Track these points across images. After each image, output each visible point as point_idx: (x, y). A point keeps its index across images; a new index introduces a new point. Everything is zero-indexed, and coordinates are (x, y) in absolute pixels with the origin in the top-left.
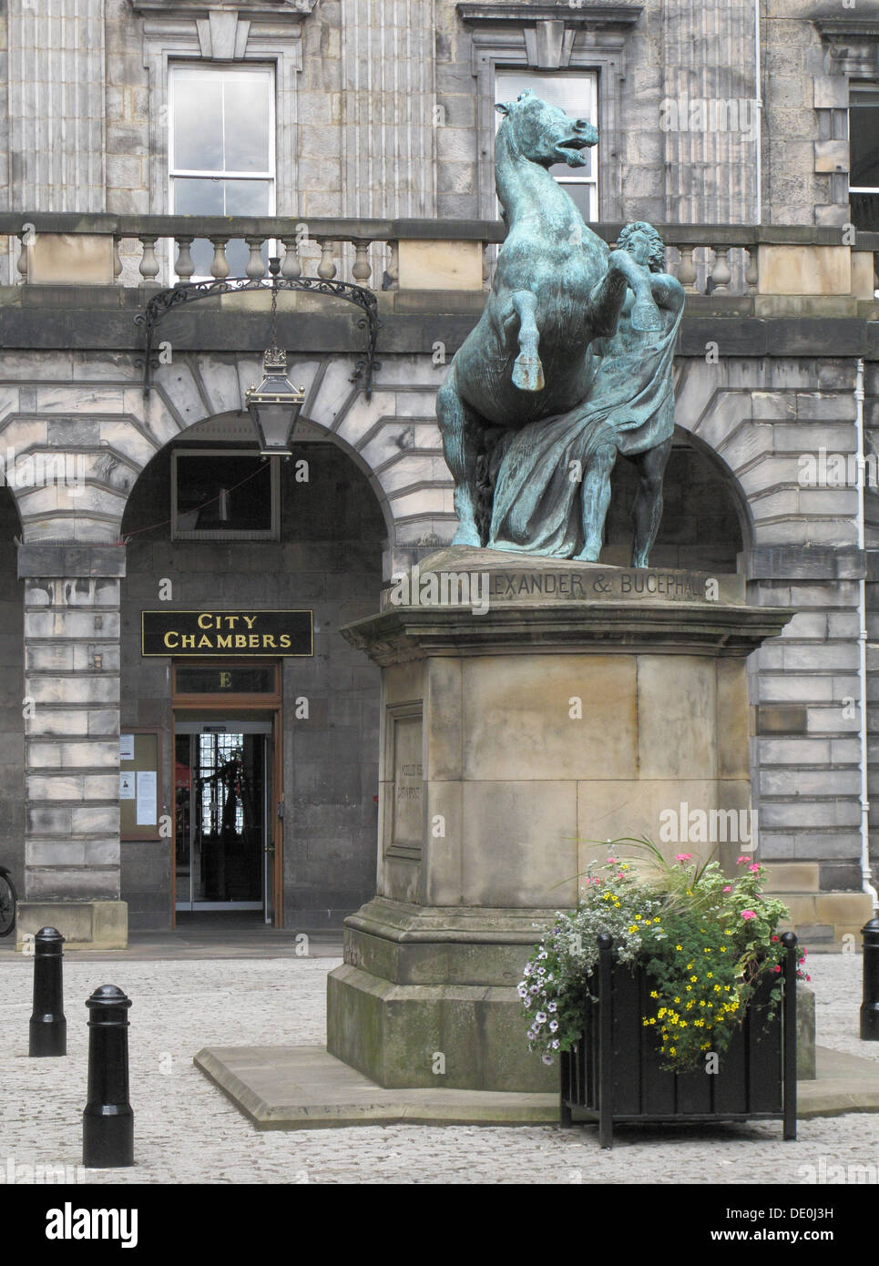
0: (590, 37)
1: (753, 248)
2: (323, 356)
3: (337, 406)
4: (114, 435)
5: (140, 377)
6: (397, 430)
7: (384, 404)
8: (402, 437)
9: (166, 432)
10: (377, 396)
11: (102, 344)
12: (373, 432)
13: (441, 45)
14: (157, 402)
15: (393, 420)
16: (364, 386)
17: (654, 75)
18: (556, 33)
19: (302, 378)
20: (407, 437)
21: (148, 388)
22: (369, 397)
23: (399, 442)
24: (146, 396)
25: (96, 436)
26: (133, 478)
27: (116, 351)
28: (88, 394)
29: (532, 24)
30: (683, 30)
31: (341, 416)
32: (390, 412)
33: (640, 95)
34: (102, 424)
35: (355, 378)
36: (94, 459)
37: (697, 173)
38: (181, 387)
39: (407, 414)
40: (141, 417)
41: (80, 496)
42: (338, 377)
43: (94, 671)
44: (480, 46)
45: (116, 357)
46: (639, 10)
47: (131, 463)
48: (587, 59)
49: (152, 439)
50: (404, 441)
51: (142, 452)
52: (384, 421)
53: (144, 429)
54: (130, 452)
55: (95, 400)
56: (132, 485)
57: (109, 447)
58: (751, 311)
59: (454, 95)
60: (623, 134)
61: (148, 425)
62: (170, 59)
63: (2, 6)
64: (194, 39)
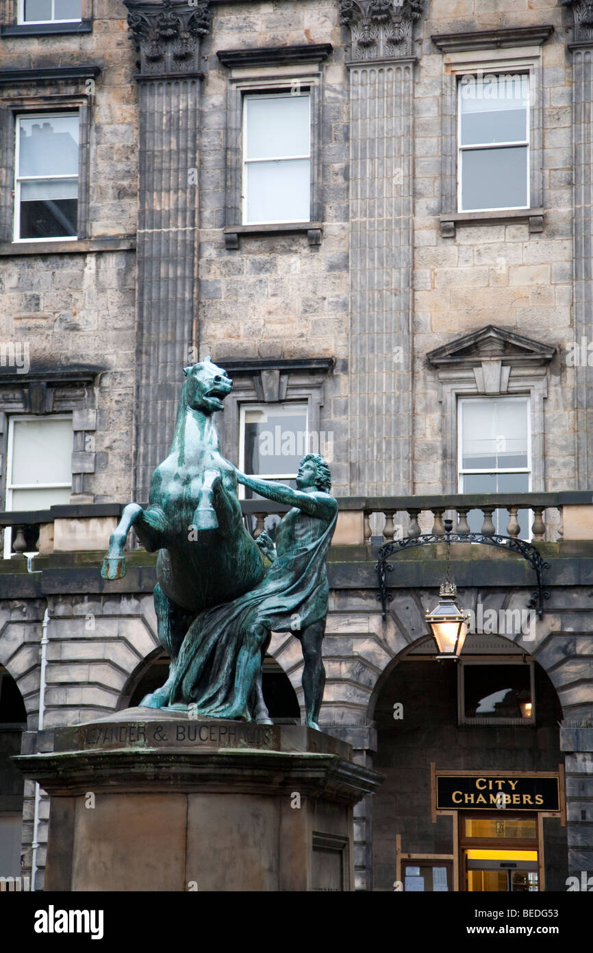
2: (507, 591)
4: (363, 648)
5: (379, 606)
6: (563, 642)
7: (552, 623)
8: (566, 646)
9: (398, 645)
10: (547, 617)
11: (353, 584)
12: (546, 642)
14: (392, 625)
15: (561, 633)
16: (538, 609)
20: (570, 646)
21: (386, 616)
22: (541, 618)
23: (564, 650)
24: (384, 619)
25: (351, 649)
26: (375, 679)
27: (363, 589)
28: (345, 620)
32: (558, 628)
34: (354, 641)
35: (531, 605)
36: (349, 665)
38: (408, 613)
39: (570, 630)
40: (381, 636)
42: (519, 605)
45: (364, 594)
47: (375, 668)
49: (388, 651)
50: (568, 650)
51: (382, 660)
52: (553, 635)
53: (382, 642)
54: (373, 660)
55: (349, 624)
56: (374, 683)
57: (359, 657)
61: (385, 640)
62: (458, 396)
63: (345, 368)
64: (472, 380)
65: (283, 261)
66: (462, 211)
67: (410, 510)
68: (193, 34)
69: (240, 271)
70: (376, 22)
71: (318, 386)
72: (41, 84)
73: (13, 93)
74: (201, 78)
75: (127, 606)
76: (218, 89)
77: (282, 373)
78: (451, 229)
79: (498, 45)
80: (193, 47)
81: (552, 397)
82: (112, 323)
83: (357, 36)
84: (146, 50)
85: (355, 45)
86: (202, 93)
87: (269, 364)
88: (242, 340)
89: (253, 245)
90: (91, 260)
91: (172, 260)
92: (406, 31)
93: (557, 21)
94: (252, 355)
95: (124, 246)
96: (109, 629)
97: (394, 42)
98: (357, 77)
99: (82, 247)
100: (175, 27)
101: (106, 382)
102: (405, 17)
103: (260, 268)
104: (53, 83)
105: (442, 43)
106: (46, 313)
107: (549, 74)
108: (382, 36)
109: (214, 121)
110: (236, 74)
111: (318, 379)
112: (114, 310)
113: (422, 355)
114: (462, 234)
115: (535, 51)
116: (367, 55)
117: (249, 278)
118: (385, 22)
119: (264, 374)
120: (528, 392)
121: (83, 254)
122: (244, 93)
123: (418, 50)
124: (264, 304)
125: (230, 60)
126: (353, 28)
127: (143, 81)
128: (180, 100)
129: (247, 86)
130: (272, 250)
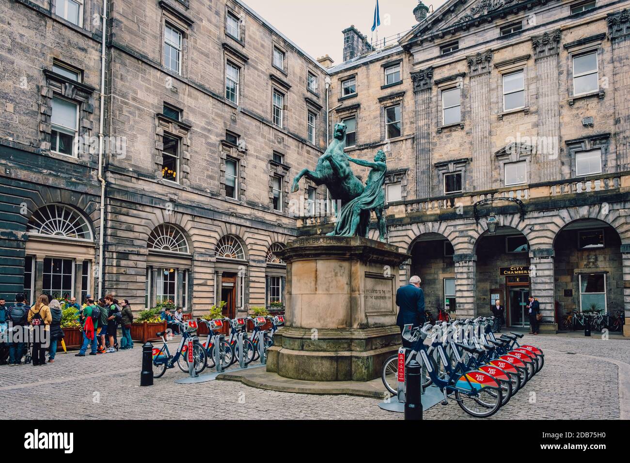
0: (598, 142)
1: (619, 177)
2: (513, 214)
3: (517, 223)
4: (471, 233)
5: (475, 221)
6: (530, 227)
7: (527, 222)
9: (481, 232)
10: (525, 220)
12: (525, 228)
13: (562, 150)
14: (479, 226)
15: (529, 225)
16: (522, 218)
17: (615, 147)
18: (589, 142)
19: (509, 218)
21: (477, 223)
22: (523, 221)
23: (531, 229)
24: (477, 225)
25: (468, 234)
26: (475, 241)
28: (465, 226)
29: (583, 142)
30: (621, 136)
31: (517, 225)
32: (528, 223)
33: (611, 152)
34: (469, 232)
35: (520, 217)
36: (467, 238)
37: (626, 166)
38: (483, 222)
39: (532, 223)
40: (476, 229)
41: (465, 246)
42: (517, 218)
43: (468, 278)
44: (571, 149)
45: (471, 218)
46: (610, 134)
47: (475, 238)
48: (597, 146)
49: (478, 233)
51: (476, 236)
52: (527, 225)
53: (477, 231)
54: (474, 236)
55: (467, 227)
57: (470, 236)
58: (619, 192)
59: (565, 160)
60: (607, 161)
62: (505, 164)
63: (472, 160)
64: (509, 159)
65: (454, 133)
66: (506, 111)
67: (484, 194)
68: (428, 77)
69: (442, 138)
70: (477, 63)
71: (464, 166)
72: (390, 99)
73: (385, 102)
74: (431, 89)
75: (408, 227)
76: (435, 90)
77: (454, 164)
78: (501, 118)
79: (514, 63)
80: (428, 81)
81: (533, 161)
82: (410, 157)
83: (473, 68)
84: (416, 84)
85: (472, 71)
86: (431, 93)
87: (450, 162)
88: (444, 156)
89: (446, 130)
90: (404, 141)
91: (424, 138)
92: (486, 64)
93: (532, 53)
94: (446, 160)
95: (412, 136)
96: (404, 233)
97: (483, 68)
98: (472, 80)
99: (402, 139)
100: (423, 76)
101: (409, 172)
102: (486, 60)
103: (448, 136)
104: (394, 98)
105: (497, 66)
106: (393, 157)
107: (529, 68)
108: (480, 67)
109: (434, 99)
110: (440, 86)
111: (464, 164)
112: (410, 154)
113: (493, 154)
114: (504, 118)
115: (525, 62)
116: (476, 73)
117: (445, 139)
118: (480, 63)
119: (449, 165)
120: (525, 160)
121: (402, 140)
122: (442, 91)
123: (490, 68)
124: (449, 146)
125: (437, 83)
126: (471, 67)
127: (415, 93)
128: (425, 96)
129: (442, 88)
130: (451, 131)
